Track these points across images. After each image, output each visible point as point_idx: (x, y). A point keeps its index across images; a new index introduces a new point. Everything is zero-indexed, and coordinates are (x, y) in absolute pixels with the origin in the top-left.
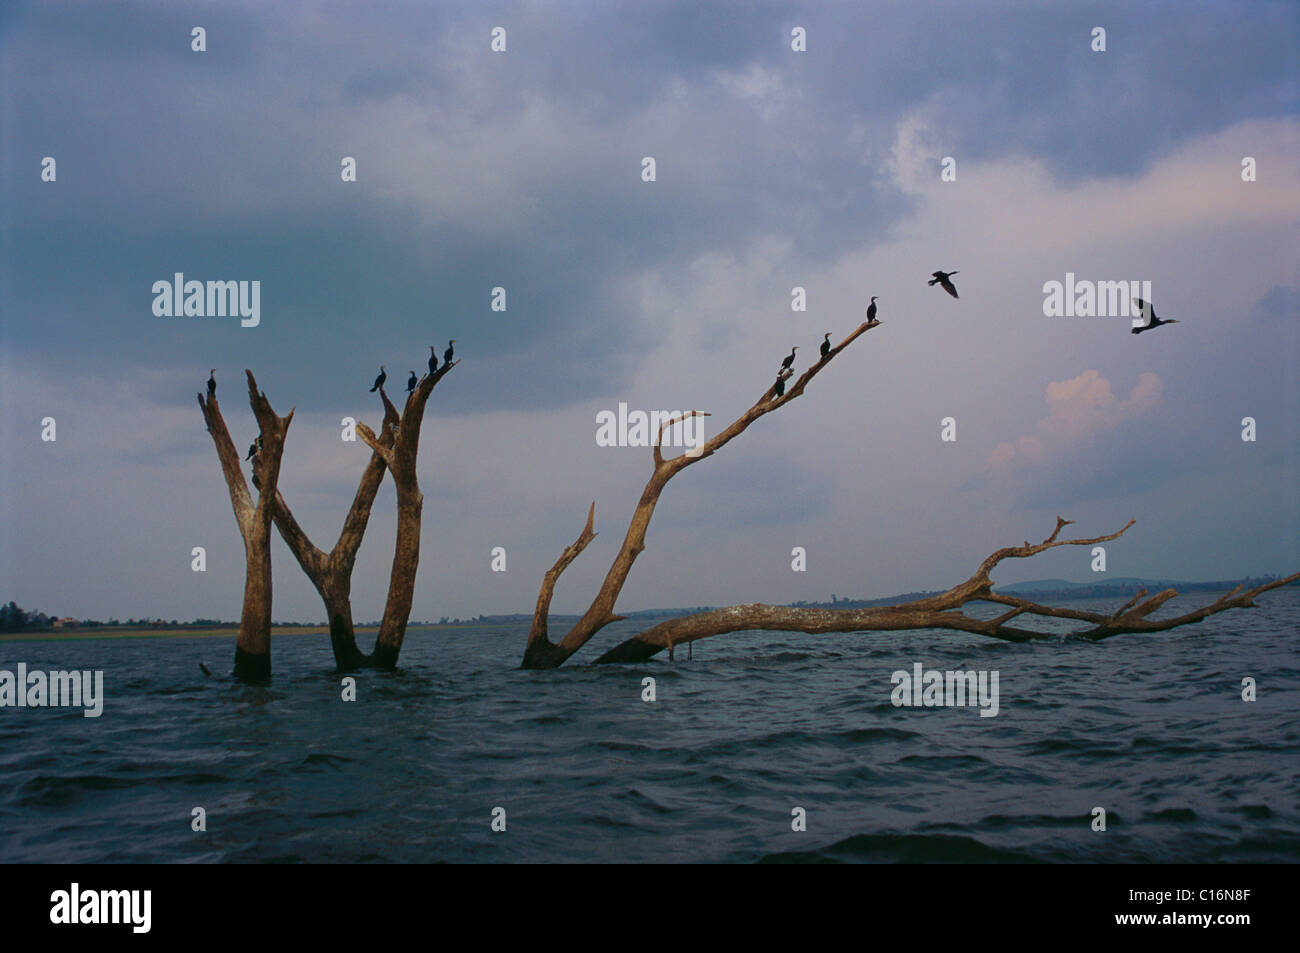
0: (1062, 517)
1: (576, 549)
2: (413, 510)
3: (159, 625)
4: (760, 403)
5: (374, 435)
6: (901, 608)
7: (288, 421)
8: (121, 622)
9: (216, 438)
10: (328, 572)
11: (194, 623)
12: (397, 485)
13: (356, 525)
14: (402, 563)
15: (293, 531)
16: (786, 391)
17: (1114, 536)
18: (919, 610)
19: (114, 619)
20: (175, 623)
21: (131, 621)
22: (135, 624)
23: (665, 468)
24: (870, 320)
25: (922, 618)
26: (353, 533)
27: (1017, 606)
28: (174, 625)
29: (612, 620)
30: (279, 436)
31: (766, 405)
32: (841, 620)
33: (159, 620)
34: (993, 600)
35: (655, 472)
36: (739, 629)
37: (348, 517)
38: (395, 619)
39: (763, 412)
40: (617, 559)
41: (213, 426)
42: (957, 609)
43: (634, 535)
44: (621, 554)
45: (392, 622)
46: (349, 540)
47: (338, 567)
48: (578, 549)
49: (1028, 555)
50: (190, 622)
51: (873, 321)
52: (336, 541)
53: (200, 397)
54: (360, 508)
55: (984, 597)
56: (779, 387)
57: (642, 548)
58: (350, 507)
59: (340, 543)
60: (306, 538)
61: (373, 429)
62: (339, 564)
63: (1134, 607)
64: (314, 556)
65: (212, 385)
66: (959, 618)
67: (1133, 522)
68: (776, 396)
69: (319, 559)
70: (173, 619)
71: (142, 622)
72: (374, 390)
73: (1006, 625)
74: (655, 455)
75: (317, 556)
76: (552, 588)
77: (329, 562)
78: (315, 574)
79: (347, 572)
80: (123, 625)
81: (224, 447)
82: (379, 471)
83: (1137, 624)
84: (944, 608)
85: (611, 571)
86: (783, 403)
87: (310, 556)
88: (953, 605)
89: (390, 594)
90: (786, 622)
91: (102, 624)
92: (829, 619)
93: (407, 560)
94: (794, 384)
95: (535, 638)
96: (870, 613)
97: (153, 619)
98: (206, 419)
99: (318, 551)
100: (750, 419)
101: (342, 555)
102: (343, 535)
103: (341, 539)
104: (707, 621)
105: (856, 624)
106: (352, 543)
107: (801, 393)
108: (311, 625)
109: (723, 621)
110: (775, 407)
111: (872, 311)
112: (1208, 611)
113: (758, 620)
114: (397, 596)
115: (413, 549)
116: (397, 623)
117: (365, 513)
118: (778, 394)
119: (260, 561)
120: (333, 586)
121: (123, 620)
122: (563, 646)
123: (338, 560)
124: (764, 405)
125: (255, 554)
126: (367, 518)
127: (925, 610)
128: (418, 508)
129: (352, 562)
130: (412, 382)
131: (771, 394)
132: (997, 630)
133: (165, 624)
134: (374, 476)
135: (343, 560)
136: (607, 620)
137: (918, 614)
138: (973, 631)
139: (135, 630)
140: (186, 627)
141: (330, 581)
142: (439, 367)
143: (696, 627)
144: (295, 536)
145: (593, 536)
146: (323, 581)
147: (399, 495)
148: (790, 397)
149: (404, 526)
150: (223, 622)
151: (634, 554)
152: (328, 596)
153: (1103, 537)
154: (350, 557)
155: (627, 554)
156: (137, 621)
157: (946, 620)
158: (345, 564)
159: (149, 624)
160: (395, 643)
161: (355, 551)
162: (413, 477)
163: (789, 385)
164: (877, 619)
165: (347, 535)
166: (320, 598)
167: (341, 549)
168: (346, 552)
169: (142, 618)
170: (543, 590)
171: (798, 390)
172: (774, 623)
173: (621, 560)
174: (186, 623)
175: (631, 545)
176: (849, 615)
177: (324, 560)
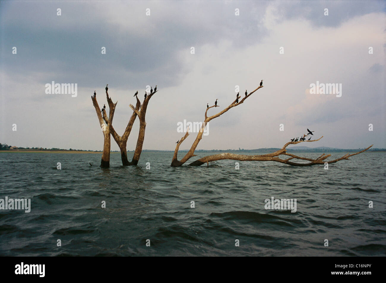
0: (305, 134)
1: (184, 138)
2: (144, 127)
3: (41, 149)
4: (232, 104)
5: (134, 107)
6: (264, 156)
7: (116, 104)
8: (30, 148)
9: (96, 107)
10: (121, 141)
11: (52, 149)
12: (140, 120)
13: (129, 130)
14: (140, 140)
15: (113, 131)
16: (239, 102)
17: (318, 140)
18: (268, 156)
19: (28, 147)
20: (46, 149)
21: (33, 148)
22: (34, 149)
23: (208, 119)
24: (261, 86)
25: (269, 158)
26: (128, 132)
27: (292, 156)
28: (46, 150)
29: (193, 156)
30: (114, 108)
31: (234, 105)
32: (249, 158)
33: (41, 148)
34: (286, 155)
35: (205, 120)
36: (224, 159)
37: (127, 128)
38: (138, 153)
39: (233, 106)
40: (195, 141)
41: (95, 104)
42: (278, 157)
43: (199, 135)
44: (196, 140)
45: (137, 154)
46: (127, 134)
47: (124, 140)
48: (185, 138)
49: (296, 144)
50: (50, 149)
51: (262, 86)
52: (123, 134)
53: (92, 97)
54: (130, 126)
55: (284, 154)
56: (237, 101)
57: (201, 139)
58: (127, 125)
59: (124, 134)
60: (116, 132)
61: (134, 106)
62: (124, 139)
63: (321, 158)
64: (118, 137)
65: (95, 94)
66: (278, 159)
67: (323, 137)
68: (236, 103)
69: (119, 138)
70: (45, 148)
71: (36, 148)
72: (134, 96)
73: (289, 161)
74: (205, 116)
75: (119, 137)
76: (178, 148)
77: (122, 139)
78: (118, 142)
79: (126, 141)
80: (31, 149)
81: (98, 110)
82: (135, 116)
83: (321, 162)
84: (274, 156)
85: (193, 144)
86: (238, 105)
87: (117, 137)
88: (276, 156)
89: (137, 147)
90: (235, 158)
91: (24, 149)
92: (246, 158)
93: (141, 139)
94: (241, 100)
95: (174, 160)
96: (256, 157)
97: (40, 147)
98: (93, 102)
99: (119, 136)
100: (229, 108)
101: (125, 137)
102: (125, 132)
103: (125, 133)
104: (216, 157)
105: (252, 159)
106: (128, 134)
107: (243, 103)
108: (86, 151)
109: (220, 157)
110: (236, 105)
111: (261, 84)
112: (337, 160)
113: (228, 157)
114: (138, 148)
115: (143, 136)
116: (138, 154)
117: (131, 127)
118: (237, 102)
119: (108, 139)
120: (122, 145)
121: (31, 148)
122: (181, 162)
123: (124, 138)
124: (233, 105)
125: (107, 137)
126: (131, 128)
127: (269, 156)
128: (145, 126)
129: (127, 139)
130: (146, 95)
131: (235, 102)
132: (287, 162)
133: (43, 149)
134: (134, 118)
135: (125, 138)
136: (192, 156)
137: (268, 157)
138: (281, 162)
139: (34, 150)
140: (49, 150)
141: (122, 144)
142: (153, 92)
143: (213, 158)
144: (113, 132)
145: (188, 135)
146: (120, 144)
147: (140, 123)
148: (240, 103)
149: (141, 131)
150: (60, 149)
151: (199, 140)
152: (121, 147)
153: (315, 140)
154: (127, 138)
155: (197, 140)
156: (35, 148)
157: (274, 159)
158: (126, 139)
159: (39, 149)
160: (137, 159)
161: (128, 136)
162: (144, 119)
163: (240, 100)
164: (258, 158)
165: (126, 132)
166: (119, 148)
167: (125, 136)
168: (126, 136)
169: (36, 147)
170: (176, 148)
171: (242, 102)
172: (232, 158)
173: (196, 141)
174: (49, 149)
175: (198, 138)
176: (251, 157)
177: (120, 138)
